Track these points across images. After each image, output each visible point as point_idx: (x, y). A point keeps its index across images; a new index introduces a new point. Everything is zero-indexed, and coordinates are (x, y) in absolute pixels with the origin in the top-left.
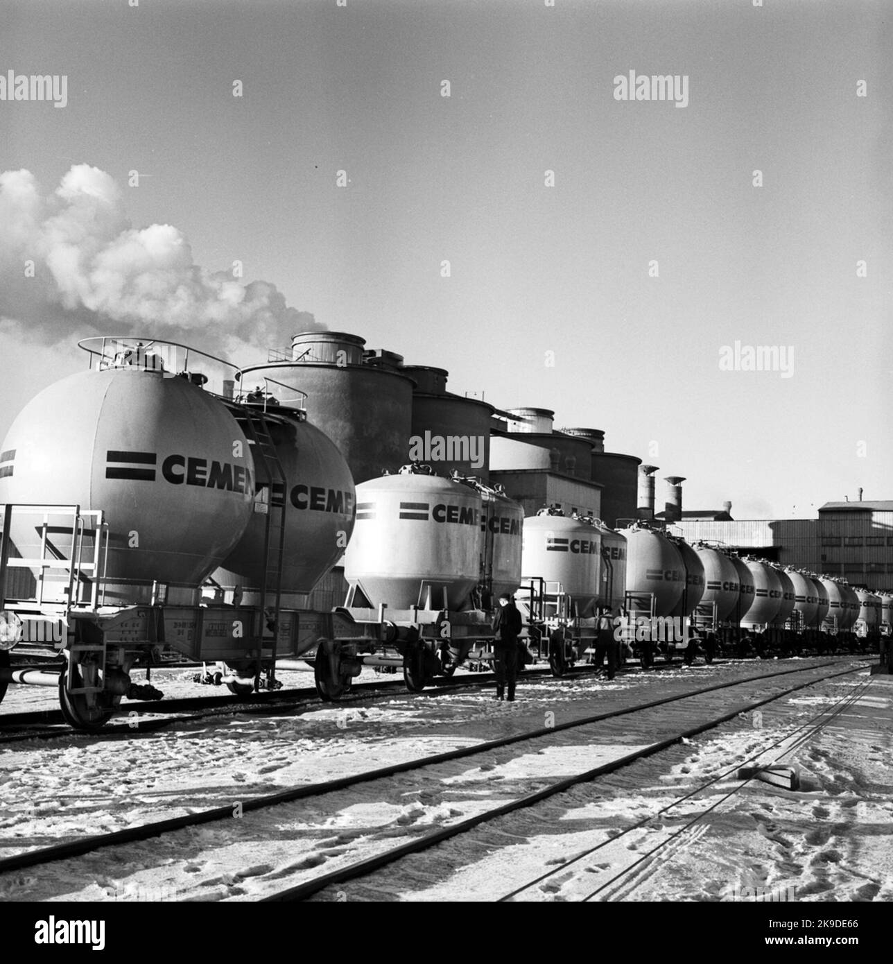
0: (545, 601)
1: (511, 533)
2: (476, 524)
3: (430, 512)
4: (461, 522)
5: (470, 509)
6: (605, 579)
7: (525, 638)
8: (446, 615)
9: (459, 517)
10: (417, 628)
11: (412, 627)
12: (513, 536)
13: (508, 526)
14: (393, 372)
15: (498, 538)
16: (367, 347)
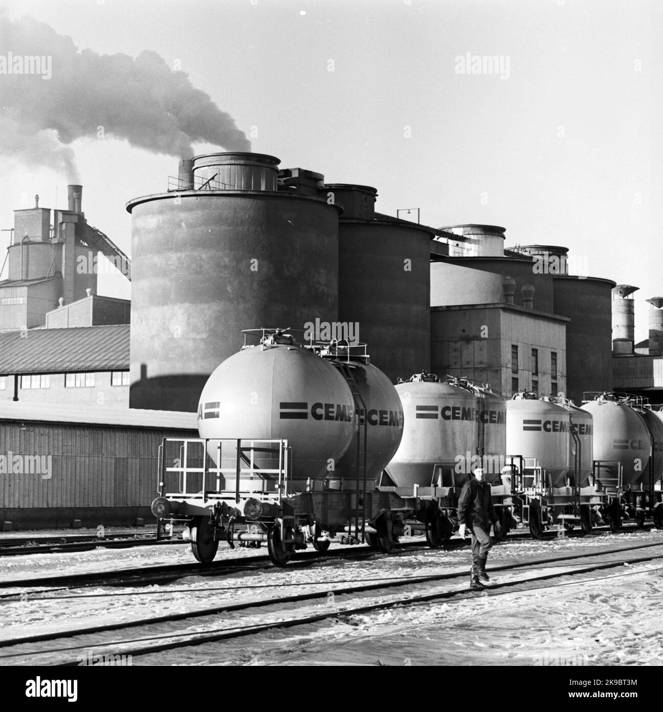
0: (525, 475)
1: (498, 423)
2: (473, 420)
3: (439, 412)
4: (463, 419)
5: (469, 409)
6: (574, 453)
7: (510, 506)
8: (454, 490)
9: (460, 415)
10: (437, 500)
11: (433, 500)
12: (499, 424)
13: (495, 417)
14: (315, 198)
15: (487, 427)
16: (280, 167)
